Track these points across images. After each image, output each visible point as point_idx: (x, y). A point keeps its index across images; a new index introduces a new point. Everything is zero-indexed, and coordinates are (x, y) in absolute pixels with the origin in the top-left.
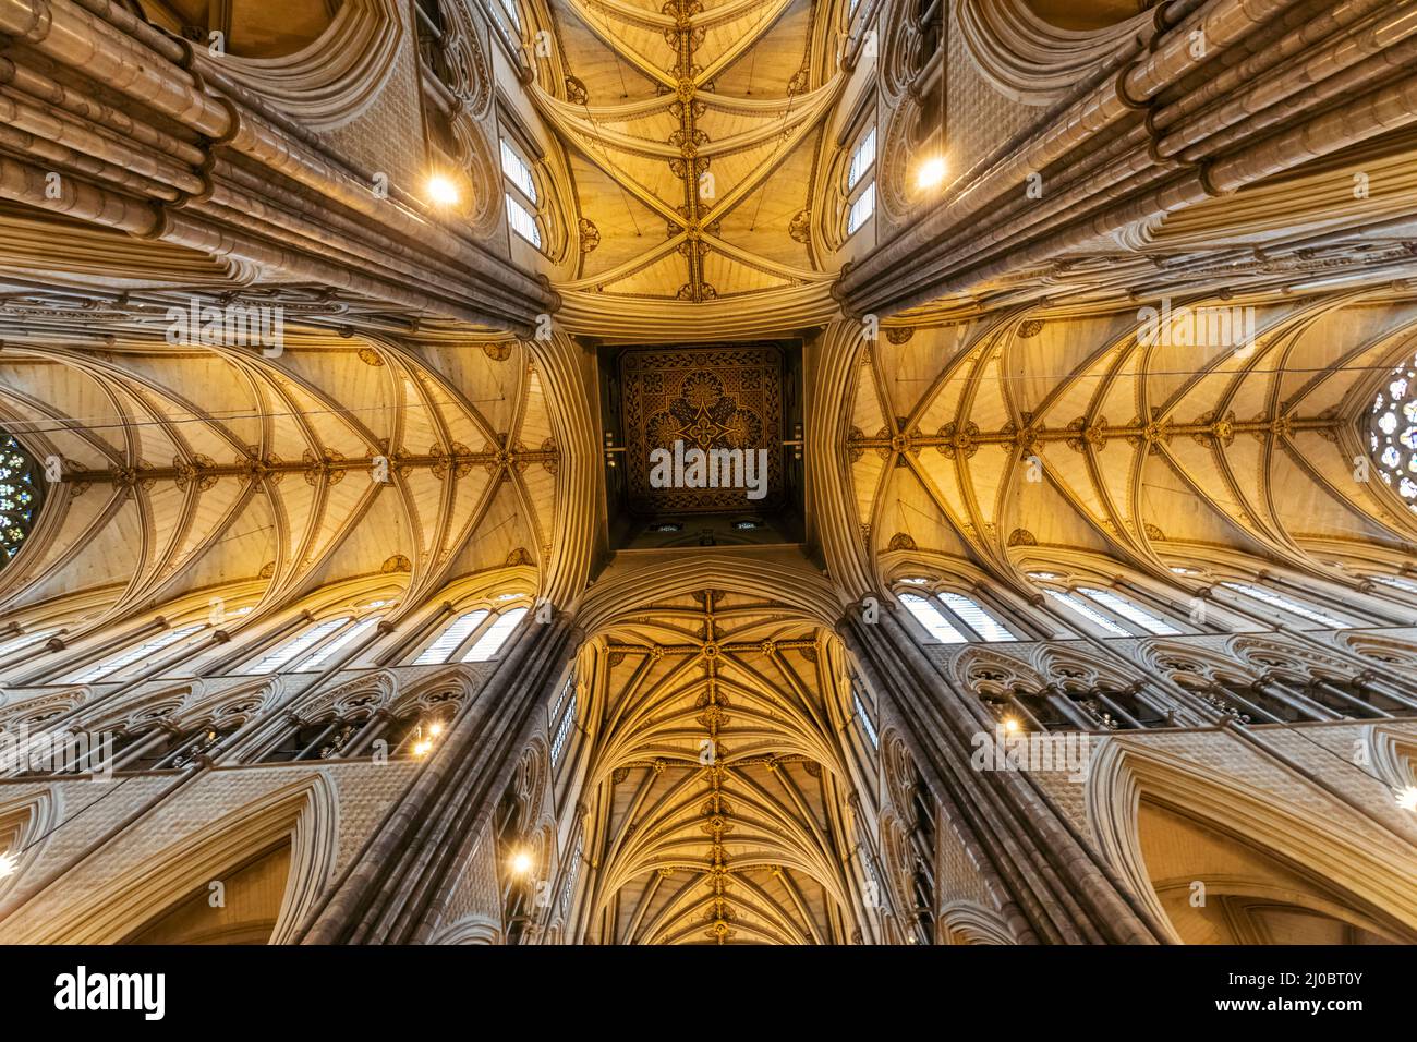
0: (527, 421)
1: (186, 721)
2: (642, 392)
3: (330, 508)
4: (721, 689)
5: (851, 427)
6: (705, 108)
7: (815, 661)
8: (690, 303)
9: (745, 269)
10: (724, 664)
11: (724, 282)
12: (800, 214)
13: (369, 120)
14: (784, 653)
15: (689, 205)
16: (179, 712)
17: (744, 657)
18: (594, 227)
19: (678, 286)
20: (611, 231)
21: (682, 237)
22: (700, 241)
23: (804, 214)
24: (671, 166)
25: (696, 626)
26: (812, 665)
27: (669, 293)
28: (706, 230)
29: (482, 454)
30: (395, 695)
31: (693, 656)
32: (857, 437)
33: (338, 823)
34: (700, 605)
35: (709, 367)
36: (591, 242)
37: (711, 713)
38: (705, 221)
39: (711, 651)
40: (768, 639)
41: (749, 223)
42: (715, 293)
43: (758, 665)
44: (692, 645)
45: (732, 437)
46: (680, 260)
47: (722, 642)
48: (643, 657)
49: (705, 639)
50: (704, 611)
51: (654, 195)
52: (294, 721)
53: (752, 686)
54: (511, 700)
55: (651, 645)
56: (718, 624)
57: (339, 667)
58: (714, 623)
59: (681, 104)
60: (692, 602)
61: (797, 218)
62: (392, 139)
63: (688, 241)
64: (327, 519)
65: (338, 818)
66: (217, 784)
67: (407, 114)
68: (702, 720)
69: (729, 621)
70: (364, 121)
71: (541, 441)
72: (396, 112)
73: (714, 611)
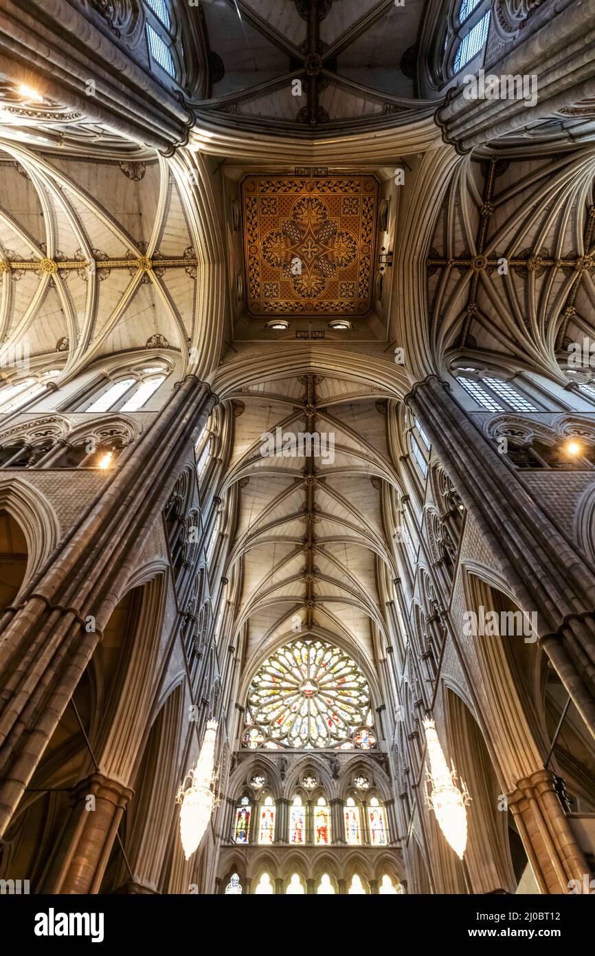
0: (285, 394)
1: (430, 613)
2: (277, 300)
3: (335, 513)
4: (516, 255)
5: (297, 121)
6: (58, 252)
7: (509, 161)
8: (198, 268)
9: (169, 223)
10: (494, 251)
11: (180, 240)
12: (123, 171)
13: (58, 508)
14: (496, 192)
15: (128, 267)
16: (424, 613)
17: (492, 231)
18: (151, 338)
19: (187, 278)
20: (153, 326)
21: (151, 274)
22: (153, 258)
23: (123, 167)
24: (103, 279)
25: (456, 275)
26: (512, 165)
27: (192, 285)
28: (143, 253)
29: (307, 424)
30: (437, 508)
31: (481, 279)
32: (306, 114)
33: (485, 566)
34: (439, 270)
35: (259, 244)
36: (162, 341)
37: (534, 265)
38: (137, 254)
39: (480, 263)
40: (479, 208)
41: (135, 218)
42: (190, 248)
43: (501, 221)
44: (472, 279)
45: (315, 225)
46: (168, 275)
47: (474, 252)
48: (474, 320)
49: (468, 268)
50: (444, 267)
51: (123, 294)
52: (439, 564)
53: (517, 227)
54: (450, 444)
55: (465, 315)
56: (458, 255)
57: (419, 533)
58: (455, 258)
59: (60, 270)
60: (435, 278)
61: (127, 174)
62: (71, 494)
63: (154, 268)
64: (342, 516)
65: (483, 564)
66: (456, 612)
67: (60, 481)
68: (539, 273)
69: (457, 245)
70: (59, 511)
71: (299, 384)
72: (58, 489)
73: (445, 258)
